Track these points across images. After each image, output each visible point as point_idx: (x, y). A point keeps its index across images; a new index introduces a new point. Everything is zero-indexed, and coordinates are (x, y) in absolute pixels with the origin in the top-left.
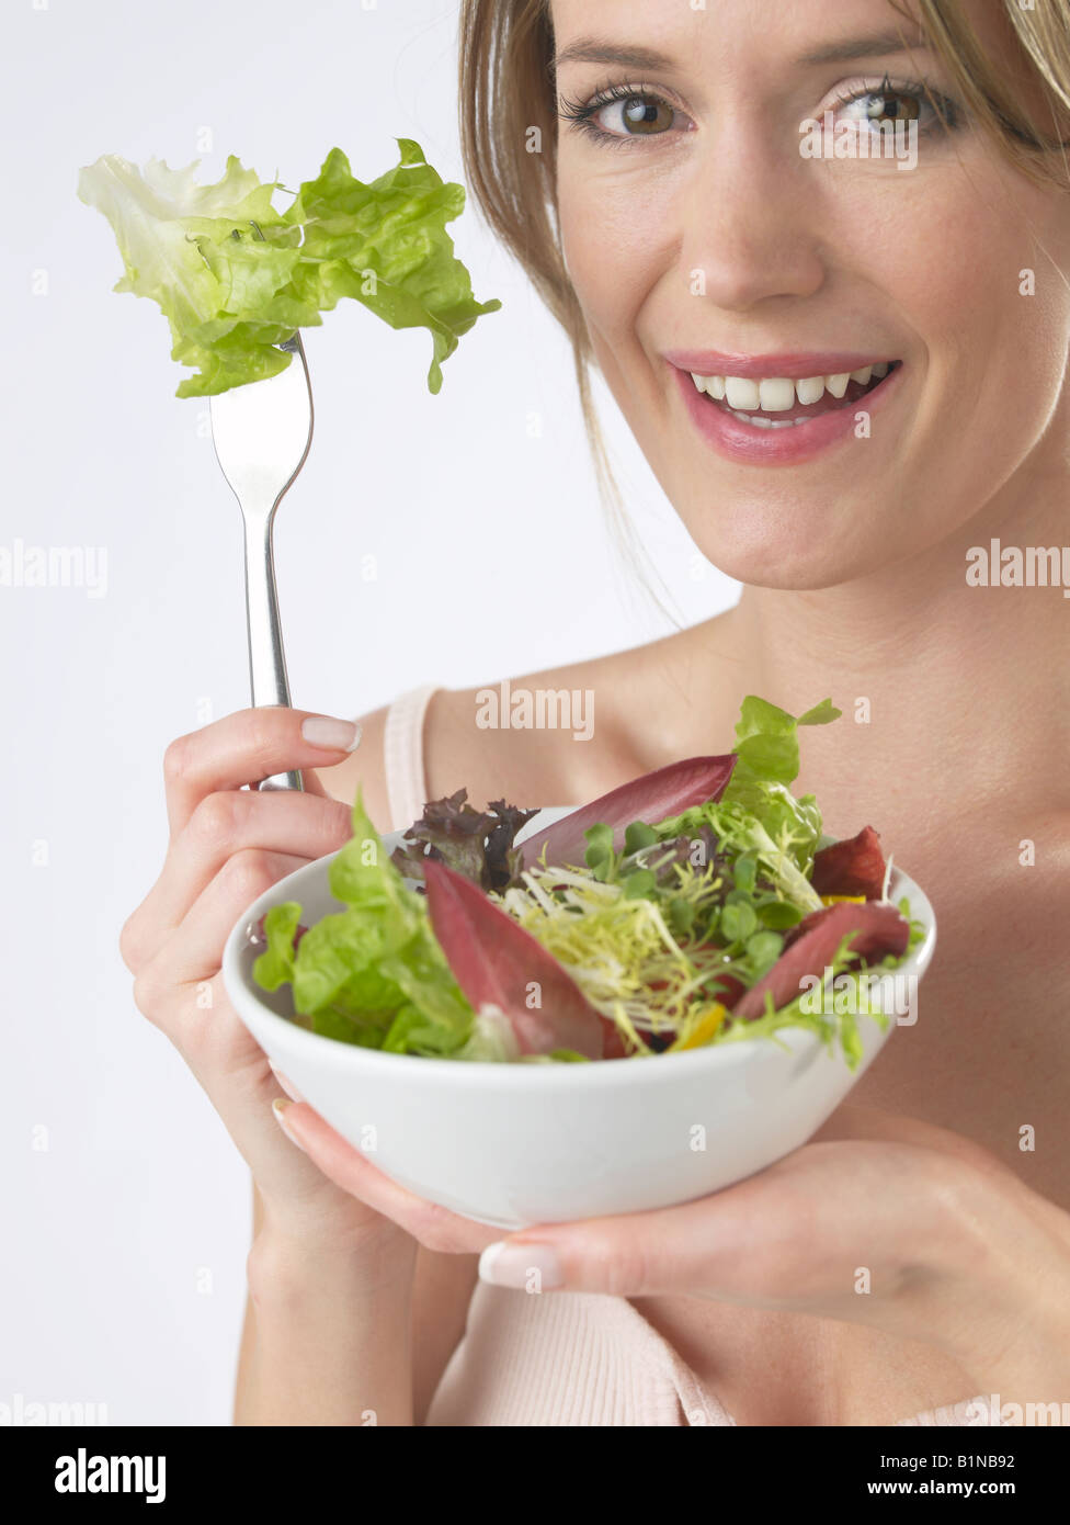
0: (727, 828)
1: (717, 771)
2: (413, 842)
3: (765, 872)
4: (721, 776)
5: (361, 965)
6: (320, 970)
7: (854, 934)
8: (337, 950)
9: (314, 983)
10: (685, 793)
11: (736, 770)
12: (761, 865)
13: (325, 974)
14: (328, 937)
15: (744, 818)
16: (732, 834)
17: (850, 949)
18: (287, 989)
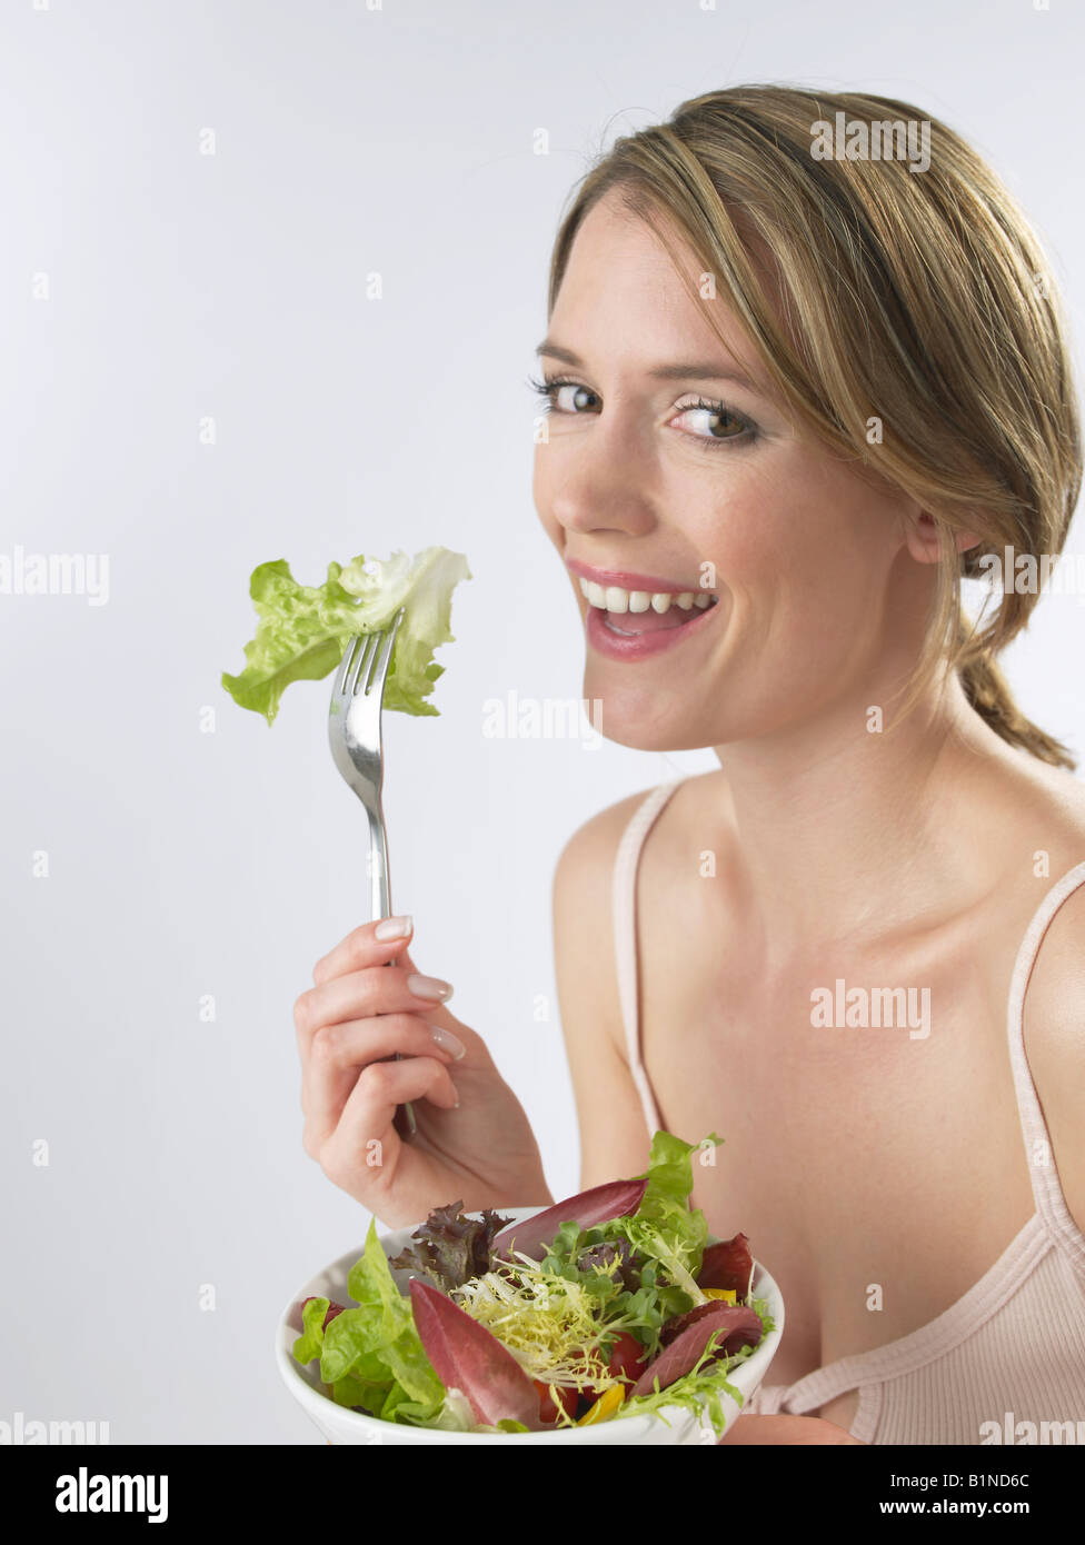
0: (637, 1236)
1: (635, 1190)
2: (419, 1241)
3: (664, 1273)
4: (638, 1194)
5: (369, 1349)
6: (339, 1349)
7: (721, 1331)
8: (352, 1335)
9: (336, 1361)
10: (613, 1205)
11: (647, 1190)
12: (661, 1267)
13: (343, 1353)
14: (346, 1323)
15: (649, 1231)
16: (640, 1241)
17: (716, 1343)
18: (317, 1363)
